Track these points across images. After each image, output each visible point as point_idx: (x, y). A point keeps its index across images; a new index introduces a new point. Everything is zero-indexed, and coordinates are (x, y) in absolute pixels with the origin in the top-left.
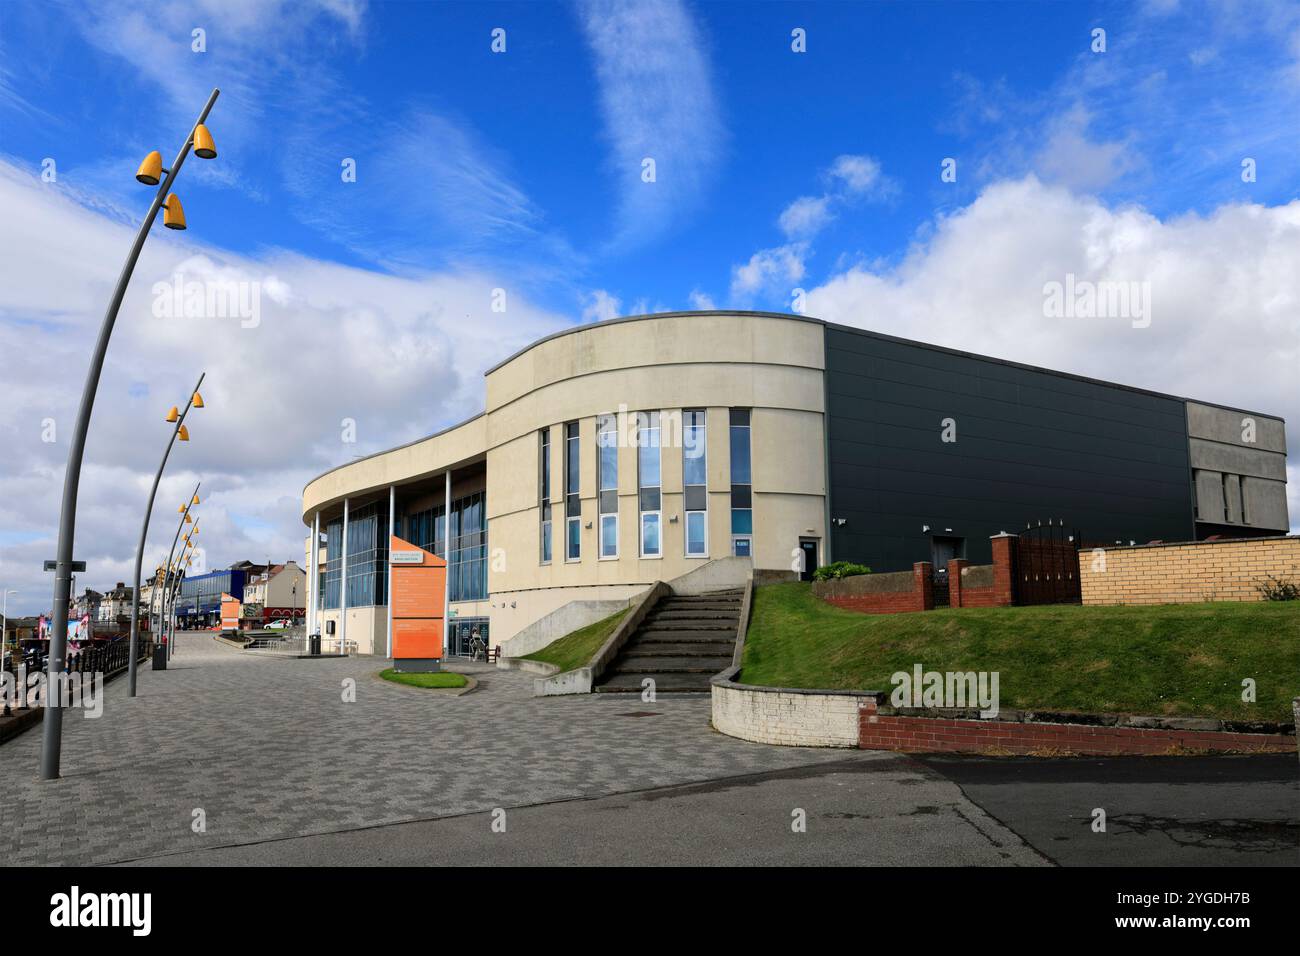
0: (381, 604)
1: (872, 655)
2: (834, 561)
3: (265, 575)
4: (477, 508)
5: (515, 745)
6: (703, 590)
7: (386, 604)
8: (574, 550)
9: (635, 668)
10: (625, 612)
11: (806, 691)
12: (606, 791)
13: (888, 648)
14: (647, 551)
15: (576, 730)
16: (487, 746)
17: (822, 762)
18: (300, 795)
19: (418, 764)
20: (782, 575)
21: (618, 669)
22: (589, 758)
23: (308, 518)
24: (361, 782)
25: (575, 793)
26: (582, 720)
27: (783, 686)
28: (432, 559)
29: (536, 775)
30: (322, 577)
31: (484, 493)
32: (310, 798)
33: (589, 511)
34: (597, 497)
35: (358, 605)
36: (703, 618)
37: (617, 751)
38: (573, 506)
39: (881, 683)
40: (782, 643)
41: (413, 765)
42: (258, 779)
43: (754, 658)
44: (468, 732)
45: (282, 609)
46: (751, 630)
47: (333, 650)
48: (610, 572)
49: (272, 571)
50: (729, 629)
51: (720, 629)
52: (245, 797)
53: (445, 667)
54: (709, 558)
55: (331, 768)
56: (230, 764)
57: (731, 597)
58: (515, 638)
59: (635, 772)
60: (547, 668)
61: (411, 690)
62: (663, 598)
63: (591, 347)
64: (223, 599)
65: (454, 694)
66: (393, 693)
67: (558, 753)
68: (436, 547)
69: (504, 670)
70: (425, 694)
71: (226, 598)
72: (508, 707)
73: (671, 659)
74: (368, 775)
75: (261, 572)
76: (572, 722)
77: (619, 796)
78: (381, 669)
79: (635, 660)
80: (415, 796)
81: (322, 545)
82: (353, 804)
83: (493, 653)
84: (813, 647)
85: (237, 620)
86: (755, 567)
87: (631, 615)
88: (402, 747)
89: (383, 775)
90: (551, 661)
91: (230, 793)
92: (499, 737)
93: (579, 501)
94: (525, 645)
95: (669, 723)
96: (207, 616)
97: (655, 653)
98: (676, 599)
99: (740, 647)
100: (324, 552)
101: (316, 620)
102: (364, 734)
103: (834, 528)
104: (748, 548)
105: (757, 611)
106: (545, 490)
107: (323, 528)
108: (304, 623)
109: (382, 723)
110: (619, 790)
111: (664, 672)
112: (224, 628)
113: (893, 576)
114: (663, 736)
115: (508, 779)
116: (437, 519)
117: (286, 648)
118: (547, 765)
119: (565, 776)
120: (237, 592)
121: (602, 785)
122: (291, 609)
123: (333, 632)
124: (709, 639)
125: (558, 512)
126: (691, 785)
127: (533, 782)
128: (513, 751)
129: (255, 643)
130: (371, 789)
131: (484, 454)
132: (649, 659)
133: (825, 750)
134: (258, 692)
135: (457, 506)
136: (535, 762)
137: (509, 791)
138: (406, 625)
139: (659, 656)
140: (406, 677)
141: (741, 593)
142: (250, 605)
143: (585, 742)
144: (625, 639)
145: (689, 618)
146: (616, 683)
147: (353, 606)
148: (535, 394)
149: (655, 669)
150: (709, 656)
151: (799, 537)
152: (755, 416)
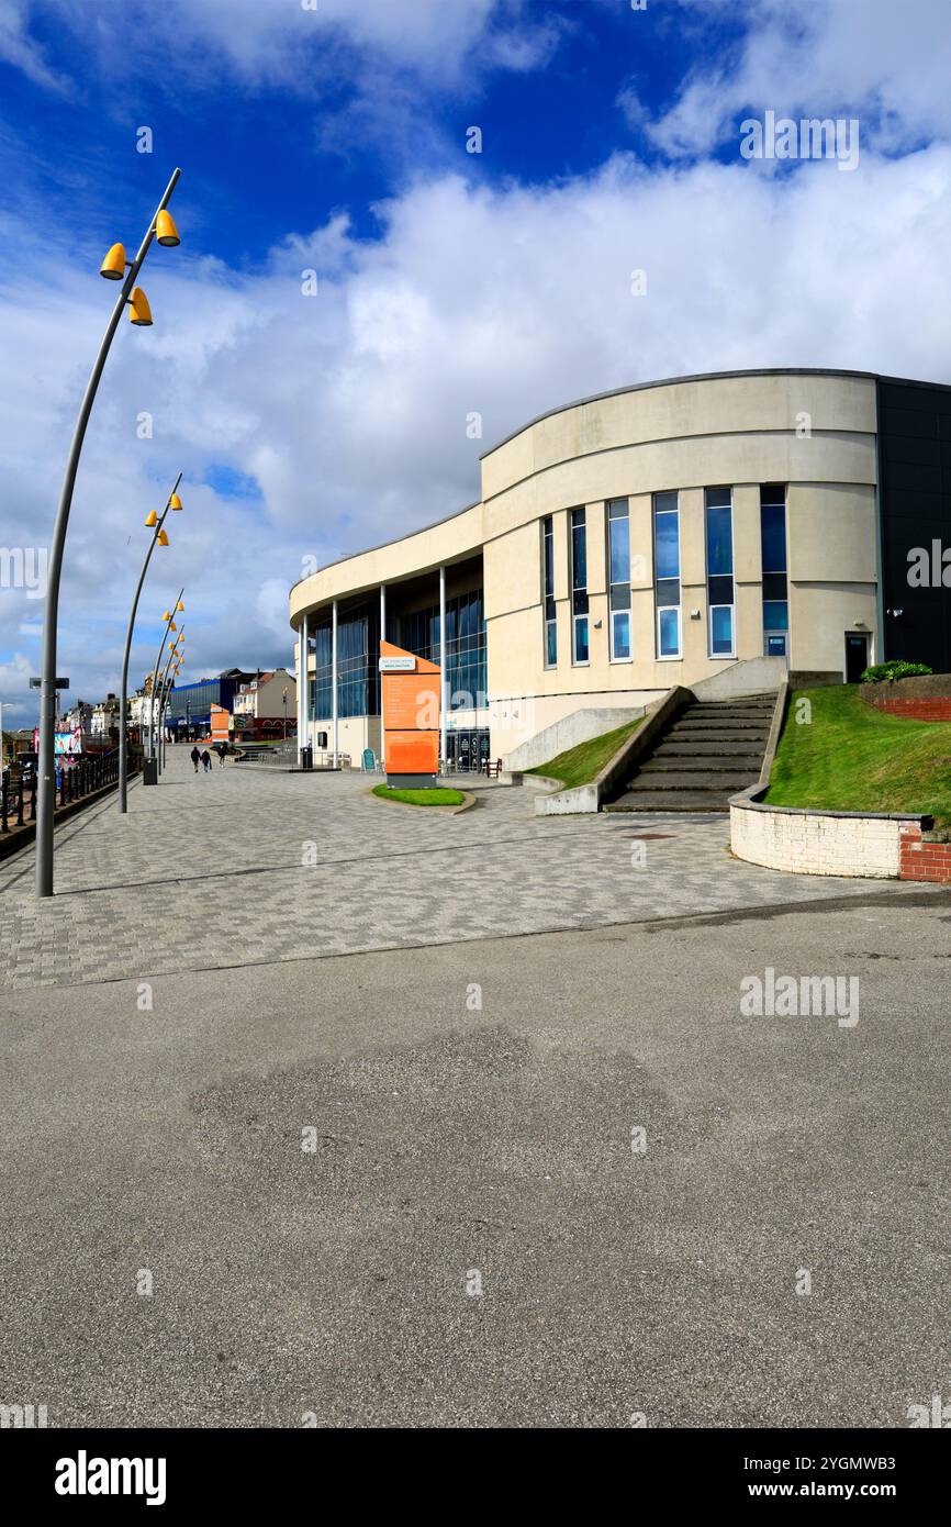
0: (374, 714)
1: (919, 771)
2: (887, 660)
3: (254, 684)
4: (474, 606)
5: (510, 869)
6: (731, 695)
7: (380, 713)
8: (582, 653)
9: (648, 785)
10: (639, 720)
11: (836, 813)
12: (604, 922)
13: (939, 764)
14: (665, 652)
15: (576, 854)
16: (481, 870)
17: (852, 894)
18: (284, 918)
19: (405, 888)
20: (823, 677)
21: (628, 786)
22: (588, 884)
23: (296, 623)
24: (346, 906)
25: (570, 923)
26: (586, 843)
27: (812, 807)
28: (425, 665)
29: (529, 901)
30: (313, 686)
31: (482, 590)
32: (294, 922)
33: (598, 608)
34: (607, 592)
35: (350, 715)
36: (729, 728)
37: (621, 877)
38: (580, 602)
39: (928, 805)
40: (818, 757)
41: (400, 889)
42: (244, 901)
43: (785, 774)
44: (460, 854)
45: (273, 719)
46: (784, 741)
47: (325, 763)
48: (622, 676)
49: (261, 680)
51: (747, 740)
52: (230, 919)
53: (440, 782)
54: (737, 659)
55: (317, 891)
56: (217, 884)
57: (761, 703)
58: (519, 749)
59: (638, 901)
60: (552, 783)
61: (405, 807)
62: (682, 704)
63: (597, 421)
64: (212, 710)
65: (449, 812)
66: (384, 811)
67: (555, 878)
68: (433, 651)
69: (506, 786)
71: (215, 708)
72: (506, 827)
73: (689, 775)
74: (354, 899)
75: (251, 680)
76: (574, 845)
77: (617, 927)
78: (373, 785)
79: (649, 776)
80: (399, 922)
81: (311, 650)
82: (337, 929)
83: (495, 766)
84: (854, 761)
85: (227, 732)
86: (791, 669)
87: (645, 724)
88: (390, 869)
89: (370, 899)
90: (556, 776)
91: (215, 914)
92: (494, 861)
93: (587, 597)
94: (529, 758)
95: (681, 847)
96: (198, 728)
97: (672, 767)
98: (698, 705)
99: (769, 762)
100: (313, 659)
101: (307, 731)
102: (353, 855)
103: (888, 620)
104: (783, 645)
105: (792, 718)
106: (548, 587)
107: (311, 632)
108: (296, 734)
109: (371, 844)
110: (617, 920)
111: (681, 789)
112: (214, 740)
114: (673, 862)
115: (499, 906)
116: (431, 620)
117: (276, 762)
118: (543, 892)
119: (560, 904)
120: (227, 704)
121: (599, 915)
122: (282, 719)
123: (325, 745)
124: (735, 752)
125: (564, 610)
126: (699, 917)
127: (525, 910)
128: (507, 876)
129: (246, 756)
130: (356, 913)
131: (480, 547)
132: (664, 775)
133: (858, 880)
134: (246, 808)
135: (452, 606)
136: (529, 888)
137: (500, 920)
138: (400, 738)
139: (676, 771)
140: (401, 793)
141: (772, 697)
142: (240, 715)
143: (586, 867)
144: (638, 753)
145: (712, 728)
146: (626, 801)
147: (345, 716)
148: (534, 478)
149: (670, 786)
150: (733, 771)
151: (846, 632)
152: (791, 492)
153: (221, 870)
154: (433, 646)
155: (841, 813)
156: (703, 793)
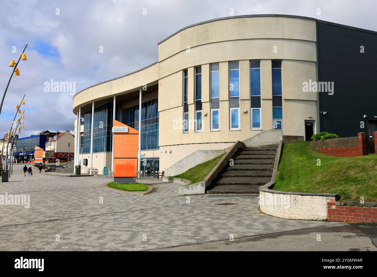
0: (109, 151)
1: (334, 177)
2: (321, 132)
3: (55, 137)
4: (154, 106)
5: (167, 218)
6: (259, 145)
7: (112, 151)
9: (226, 182)
10: (223, 155)
11: (302, 193)
12: (207, 240)
13: (342, 174)
14: (233, 127)
15: (196, 212)
16: (154, 219)
17: (309, 227)
18: (66, 241)
19: (121, 227)
20: (297, 138)
21: (218, 183)
22: (201, 225)
23: (75, 111)
24: (94, 235)
25: (193, 241)
26: (200, 207)
27: (293, 191)
28: (132, 130)
29: (176, 232)
30: (82, 139)
31: (157, 99)
32: (70, 243)
33: (206, 107)
34: (210, 101)
35: (98, 151)
36: (259, 159)
37: (214, 221)
38: (199, 105)
39: (338, 190)
40: (294, 171)
41: (119, 227)
42: (47, 234)
43: (281, 178)
44: (146, 212)
45: (63, 153)
46: (281, 164)
47: (86, 172)
48: (216, 136)
49: (59, 135)
50: (271, 164)
51: (266, 164)
52: (41, 242)
53: (138, 181)
54: (262, 130)
55: (81, 229)
56: (35, 227)
57: (272, 148)
58: (171, 167)
59: (222, 232)
60: (185, 182)
61: (122, 192)
62: (240, 149)
63: (207, 31)
64: (35, 149)
65: (141, 194)
66: (113, 193)
67: (186, 222)
68: (135, 124)
69: (166, 183)
70: (128, 194)
71: (37, 148)
72: (166, 200)
73: (243, 178)
74: (99, 232)
75: (54, 136)
76: (195, 208)
77: (213, 243)
78: (108, 182)
79: (226, 178)
80: (118, 242)
81: (82, 123)
82: (90, 246)
83: (161, 174)
84: (309, 172)
85: (42, 158)
86: (284, 134)
87: (225, 157)
88: (115, 219)
89: (105, 232)
90: (187, 179)
91: (34, 240)
92: (160, 215)
93: (202, 103)
94: (176, 171)
95: (240, 208)
96: (28, 157)
97: (237, 174)
98: (246, 149)
99: (275, 172)
100: (82, 127)
101: (78, 159)
102: (98, 213)
103: (321, 116)
104: (281, 125)
105: (284, 155)
106: (185, 99)
107: (82, 115)
108: (73, 160)
109: (106, 208)
110: (213, 240)
111: (239, 184)
112: (36, 162)
113: (348, 139)
114: (236, 215)
115: (163, 234)
116: (135, 111)
117: (65, 172)
118: (181, 228)
119: (189, 233)
120: (42, 145)
121: (205, 237)
122: (68, 153)
123: (86, 164)
124: (261, 168)
125: (192, 108)
126: (247, 238)
127: (174, 236)
128: (166, 221)
129: (50, 169)
130: (99, 239)
131: (157, 81)
132: (232, 178)
133: (311, 221)
134: (50, 192)
135: (144, 105)
136: (176, 226)
137: (162, 240)
138: (120, 162)
139: (238, 176)
140: (120, 186)
141: (276, 146)
142: (48, 151)
143: (200, 217)
144: (222, 169)
145: (252, 159)
146: (217, 189)
147: (96, 152)
148: (180, 53)
149: (235, 182)
150: (261, 176)
151: (305, 120)
152: (283, 63)
153: (38, 220)
154: (135, 122)
155: (304, 194)
156: (248, 186)
